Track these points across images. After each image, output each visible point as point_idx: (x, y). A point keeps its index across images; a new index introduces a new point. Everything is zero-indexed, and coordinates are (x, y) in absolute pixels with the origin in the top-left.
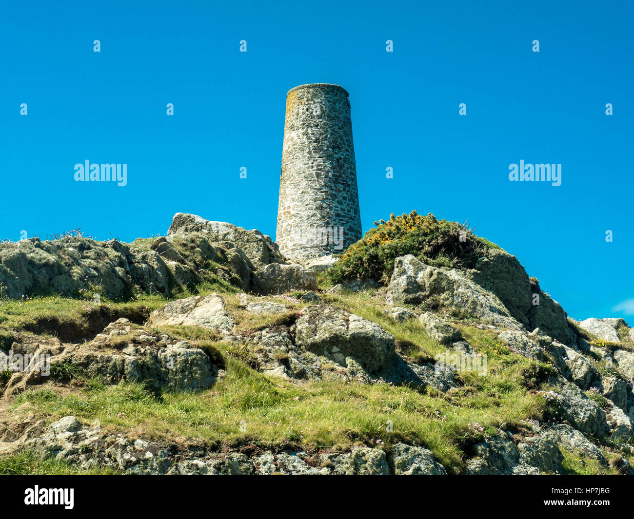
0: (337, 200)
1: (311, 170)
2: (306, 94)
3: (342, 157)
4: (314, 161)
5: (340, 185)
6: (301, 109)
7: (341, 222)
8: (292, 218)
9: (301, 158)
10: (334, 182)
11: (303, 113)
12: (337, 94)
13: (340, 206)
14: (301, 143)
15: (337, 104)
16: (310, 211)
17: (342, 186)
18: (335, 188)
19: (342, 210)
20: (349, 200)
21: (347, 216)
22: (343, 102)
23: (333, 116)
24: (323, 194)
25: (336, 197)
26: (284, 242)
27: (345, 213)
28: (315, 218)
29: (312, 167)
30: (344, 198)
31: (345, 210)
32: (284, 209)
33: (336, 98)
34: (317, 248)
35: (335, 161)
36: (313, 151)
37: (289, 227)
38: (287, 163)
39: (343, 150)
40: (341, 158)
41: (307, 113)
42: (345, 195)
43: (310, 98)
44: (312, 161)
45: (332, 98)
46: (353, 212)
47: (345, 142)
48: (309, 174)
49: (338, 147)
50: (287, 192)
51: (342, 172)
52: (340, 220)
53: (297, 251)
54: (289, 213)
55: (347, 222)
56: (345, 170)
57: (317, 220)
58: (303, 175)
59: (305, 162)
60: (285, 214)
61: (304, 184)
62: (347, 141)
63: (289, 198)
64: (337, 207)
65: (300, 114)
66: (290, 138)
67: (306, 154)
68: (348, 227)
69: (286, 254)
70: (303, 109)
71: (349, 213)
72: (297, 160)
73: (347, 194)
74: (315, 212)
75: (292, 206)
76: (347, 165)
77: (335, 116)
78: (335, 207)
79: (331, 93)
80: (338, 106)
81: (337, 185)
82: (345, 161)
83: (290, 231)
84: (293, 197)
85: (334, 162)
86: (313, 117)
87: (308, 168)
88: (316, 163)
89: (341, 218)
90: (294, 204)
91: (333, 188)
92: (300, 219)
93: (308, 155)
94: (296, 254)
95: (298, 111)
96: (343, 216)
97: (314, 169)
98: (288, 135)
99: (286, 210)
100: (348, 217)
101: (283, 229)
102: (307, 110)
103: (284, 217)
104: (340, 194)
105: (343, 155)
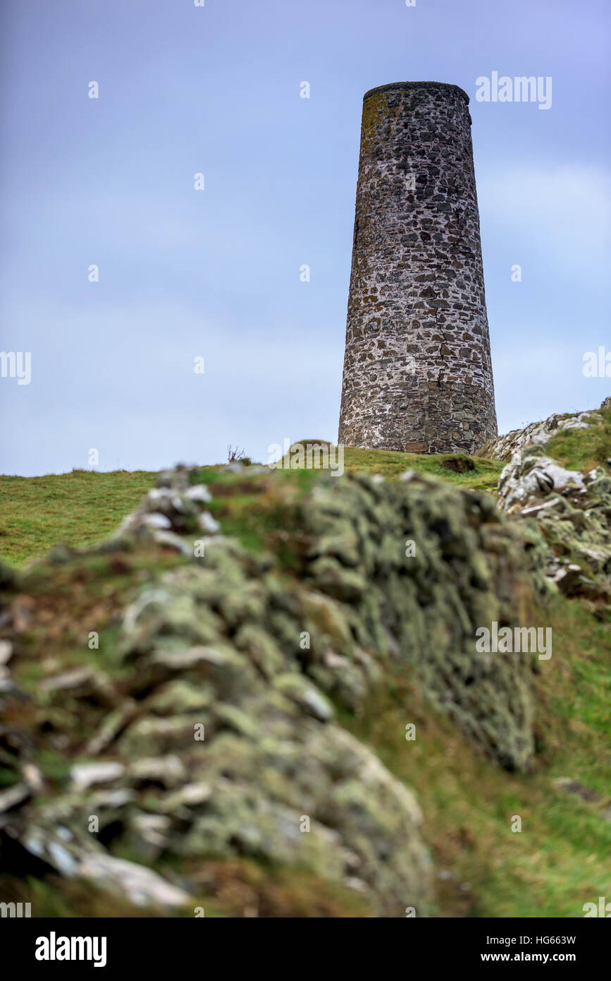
0: (455, 280)
1: (413, 228)
2: (403, 98)
3: (463, 208)
4: (418, 213)
5: (461, 255)
6: (395, 123)
7: (462, 317)
8: (382, 309)
9: (396, 207)
10: (452, 251)
11: (399, 131)
12: (453, 100)
13: (461, 291)
14: (396, 182)
15: (454, 117)
16: (412, 298)
17: (464, 257)
18: (452, 261)
19: (464, 297)
20: (474, 281)
21: (472, 308)
22: (462, 114)
23: (448, 138)
24: (434, 269)
25: (455, 276)
26: (366, 347)
27: (468, 303)
28: (422, 311)
29: (415, 224)
30: (467, 278)
31: (468, 298)
32: (366, 292)
33: (452, 107)
34: (424, 361)
35: (452, 214)
36: (415, 196)
37: (376, 323)
38: (368, 214)
39: (464, 196)
40: (460, 210)
41: (405, 131)
42: (468, 273)
43: (409, 105)
44: (414, 213)
45: (446, 108)
46: (479, 300)
47: (467, 182)
48: (410, 236)
49: (457, 191)
50: (370, 264)
51: (463, 233)
52: (461, 314)
53: (390, 364)
54: (375, 299)
55: (472, 318)
56: (467, 230)
57: (425, 313)
58: (400, 236)
59: (402, 214)
60: (366, 300)
61: (401, 251)
62: (469, 181)
63: (374, 274)
64: (457, 293)
65: (393, 133)
66: (374, 172)
67: (403, 201)
68: (473, 327)
69: (369, 368)
70: (398, 124)
71: (475, 303)
72: (389, 209)
73: (471, 271)
74: (421, 299)
75: (379, 289)
76: (470, 221)
77: (451, 138)
78: (454, 292)
79: (445, 99)
80: (455, 122)
81: (456, 256)
82: (467, 215)
83: (377, 330)
84: (382, 272)
85: (451, 216)
86: (414, 138)
87: (408, 224)
88: (421, 217)
89: (462, 311)
90: (383, 284)
91: (450, 260)
92: (395, 310)
93: (408, 203)
94: (388, 370)
95: (389, 127)
96: (465, 309)
97: (418, 226)
98: (370, 167)
99: (369, 294)
100: (473, 310)
101: (363, 327)
102: (406, 126)
103: (365, 307)
104: (461, 271)
105: (464, 204)
